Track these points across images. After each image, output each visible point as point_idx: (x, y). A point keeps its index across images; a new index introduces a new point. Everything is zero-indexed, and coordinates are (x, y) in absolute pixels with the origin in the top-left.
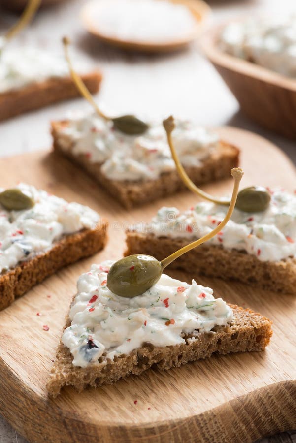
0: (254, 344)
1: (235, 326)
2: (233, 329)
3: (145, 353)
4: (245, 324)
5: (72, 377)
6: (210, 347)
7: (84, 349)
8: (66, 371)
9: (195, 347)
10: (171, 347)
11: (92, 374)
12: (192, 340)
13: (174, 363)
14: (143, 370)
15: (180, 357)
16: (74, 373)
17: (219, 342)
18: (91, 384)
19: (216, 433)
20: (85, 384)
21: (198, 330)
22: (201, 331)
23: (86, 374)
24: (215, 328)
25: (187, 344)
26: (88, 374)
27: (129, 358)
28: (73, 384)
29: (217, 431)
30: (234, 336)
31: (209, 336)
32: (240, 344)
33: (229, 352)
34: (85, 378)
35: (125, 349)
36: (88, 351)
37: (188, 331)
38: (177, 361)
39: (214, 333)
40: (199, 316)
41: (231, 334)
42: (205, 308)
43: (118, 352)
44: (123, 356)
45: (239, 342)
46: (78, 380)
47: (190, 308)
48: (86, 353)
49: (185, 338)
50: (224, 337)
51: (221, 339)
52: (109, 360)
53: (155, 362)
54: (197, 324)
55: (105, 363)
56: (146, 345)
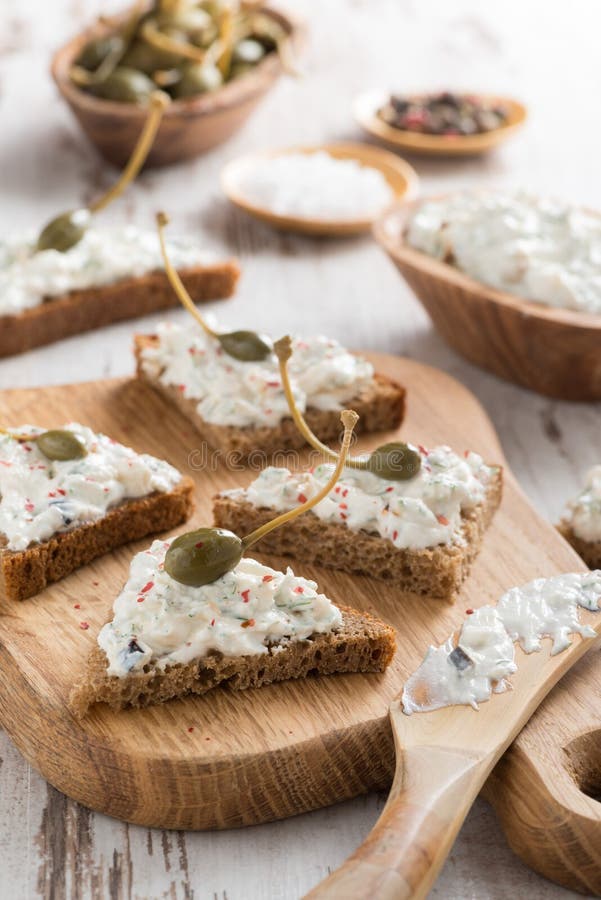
0: (370, 661)
1: (342, 635)
2: (339, 638)
3: (210, 663)
4: (357, 633)
5: (106, 690)
6: (305, 661)
7: (123, 654)
8: (97, 682)
9: (282, 660)
10: (248, 658)
11: (133, 688)
12: (276, 650)
13: (252, 681)
14: (206, 688)
15: (261, 673)
16: (108, 685)
17: (318, 655)
18: (132, 702)
19: (298, 778)
20: (124, 702)
21: (288, 637)
22: (293, 638)
23: (125, 688)
24: (314, 636)
25: (271, 654)
26: (129, 688)
27: (187, 669)
28: (107, 699)
29: (300, 775)
30: (341, 648)
31: (305, 645)
32: (350, 660)
33: (332, 672)
34: (125, 692)
35: (182, 655)
36: (129, 655)
37: (274, 638)
38: (256, 678)
39: (311, 642)
40: (292, 618)
41: (335, 646)
42: (301, 608)
43: (171, 660)
44: (178, 666)
45: (347, 658)
46: (114, 695)
47: (280, 605)
48: (126, 658)
49: (269, 646)
50: (326, 649)
51: (322, 651)
52: (158, 670)
53: (225, 677)
54: (286, 628)
55: (152, 673)
56: (214, 653)
